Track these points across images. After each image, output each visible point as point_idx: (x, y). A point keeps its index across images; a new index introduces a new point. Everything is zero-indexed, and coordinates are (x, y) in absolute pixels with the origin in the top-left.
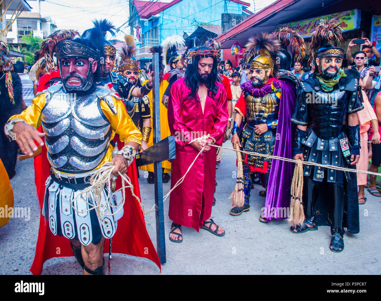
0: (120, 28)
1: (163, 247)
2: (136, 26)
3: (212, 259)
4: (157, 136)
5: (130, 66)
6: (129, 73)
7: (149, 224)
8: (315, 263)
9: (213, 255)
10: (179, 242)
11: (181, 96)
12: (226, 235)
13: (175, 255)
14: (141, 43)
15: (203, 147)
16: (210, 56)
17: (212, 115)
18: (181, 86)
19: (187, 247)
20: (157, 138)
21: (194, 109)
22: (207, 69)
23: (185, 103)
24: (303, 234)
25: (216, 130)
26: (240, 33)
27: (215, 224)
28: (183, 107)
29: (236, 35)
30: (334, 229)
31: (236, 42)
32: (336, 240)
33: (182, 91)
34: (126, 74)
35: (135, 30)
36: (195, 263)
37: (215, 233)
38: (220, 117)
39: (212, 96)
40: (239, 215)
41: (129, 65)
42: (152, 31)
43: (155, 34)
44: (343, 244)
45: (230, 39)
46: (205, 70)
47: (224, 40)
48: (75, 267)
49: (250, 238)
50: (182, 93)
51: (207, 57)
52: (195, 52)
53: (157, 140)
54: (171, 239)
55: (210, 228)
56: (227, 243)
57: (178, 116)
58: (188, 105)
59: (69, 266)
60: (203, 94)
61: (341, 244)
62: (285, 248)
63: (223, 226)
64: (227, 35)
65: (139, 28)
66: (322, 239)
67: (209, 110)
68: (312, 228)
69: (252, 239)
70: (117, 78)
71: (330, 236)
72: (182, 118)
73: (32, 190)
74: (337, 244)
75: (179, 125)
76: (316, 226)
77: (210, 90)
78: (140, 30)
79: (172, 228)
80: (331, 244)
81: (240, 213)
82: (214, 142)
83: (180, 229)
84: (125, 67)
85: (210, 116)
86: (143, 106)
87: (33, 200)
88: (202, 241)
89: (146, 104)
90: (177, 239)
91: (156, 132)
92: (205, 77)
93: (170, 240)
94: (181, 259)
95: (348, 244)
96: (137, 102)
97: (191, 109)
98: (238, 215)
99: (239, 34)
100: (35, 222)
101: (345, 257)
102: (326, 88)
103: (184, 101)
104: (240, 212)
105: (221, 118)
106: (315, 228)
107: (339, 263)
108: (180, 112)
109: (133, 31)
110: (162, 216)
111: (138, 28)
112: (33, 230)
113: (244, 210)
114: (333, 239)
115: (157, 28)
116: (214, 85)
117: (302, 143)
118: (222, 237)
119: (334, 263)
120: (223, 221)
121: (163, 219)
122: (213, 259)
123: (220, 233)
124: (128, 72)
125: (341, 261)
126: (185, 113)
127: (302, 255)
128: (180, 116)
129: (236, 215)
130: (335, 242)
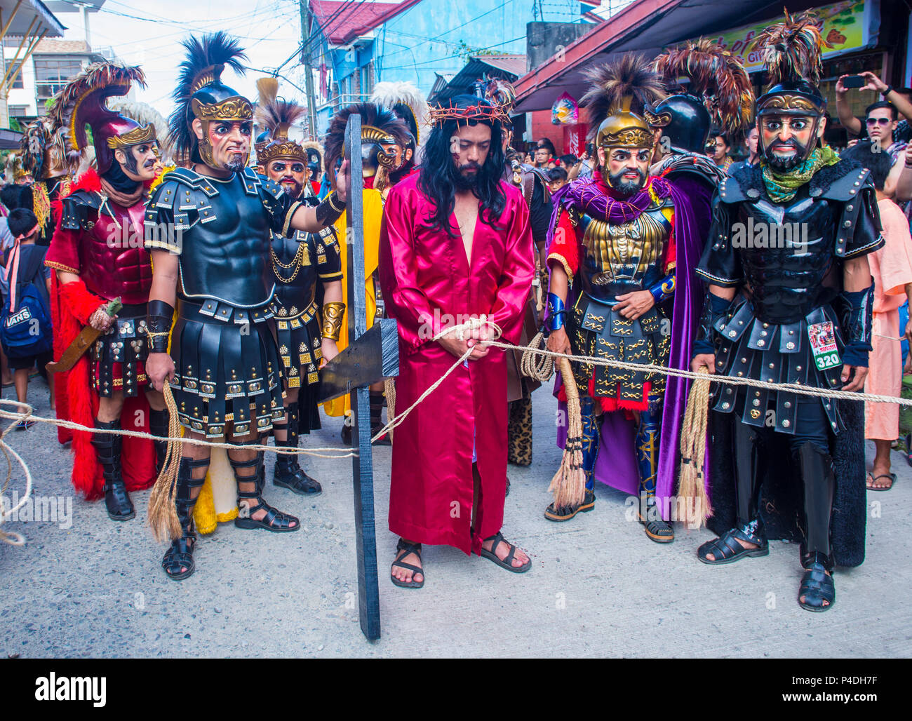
0: (279, 69)
1: (374, 599)
2: (320, 63)
3: (496, 629)
4: (357, 322)
5: (283, 148)
6: (281, 167)
7: (341, 543)
8: (759, 638)
9: (499, 618)
10: (416, 588)
11: (410, 222)
12: (535, 569)
13: (403, 618)
14: (333, 105)
15: (469, 347)
16: (482, 122)
17: (490, 266)
18: (411, 196)
19: (436, 599)
20: (358, 328)
21: (444, 253)
22: (475, 154)
23: (421, 237)
24: (730, 565)
25: (504, 305)
26: (574, 68)
27: (506, 542)
28: (416, 249)
29: (563, 75)
30: (808, 555)
31: (563, 93)
32: (814, 581)
33: (413, 207)
34: (274, 169)
35: (316, 74)
36: (453, 640)
37: (506, 564)
38: (514, 272)
39: (489, 219)
40: (568, 519)
41: (279, 147)
42: (359, 74)
43: (367, 82)
44: (832, 590)
45: (548, 86)
46: (470, 157)
47: (534, 89)
48: (156, 649)
49: (596, 577)
50: (413, 212)
51: (473, 123)
52: (445, 113)
53: (356, 334)
54: (395, 580)
55: (493, 552)
56: (536, 589)
57: (405, 270)
58: (429, 244)
59: (142, 647)
60: (466, 216)
61: (827, 591)
62: (683, 602)
63: (525, 547)
64: (539, 73)
65: (327, 68)
66: (780, 578)
67: (484, 255)
68: (753, 550)
69: (599, 578)
70: (257, 181)
71: (799, 572)
72: (413, 275)
73: (61, 463)
74: (816, 590)
75: (408, 294)
76: (762, 546)
77: (483, 205)
78: (330, 74)
79: (399, 552)
80: (802, 591)
81: (571, 515)
82: (496, 334)
83: (419, 556)
84: (270, 153)
85: (487, 272)
86: (320, 249)
87: (64, 488)
88: (472, 585)
89: (327, 244)
90: (409, 580)
91: (356, 312)
92: (469, 173)
93: (393, 581)
94: (417, 629)
95: (844, 589)
96: (306, 239)
97: (437, 252)
98: (565, 520)
99: (569, 71)
100: (65, 540)
101: (838, 623)
102: (776, 193)
103: (419, 233)
104: (572, 512)
105: (515, 274)
106: (762, 550)
107: (821, 639)
108: (410, 260)
109: (312, 77)
110: (370, 521)
111: (323, 69)
112: (59, 560)
113: (582, 508)
114: (806, 579)
115: (370, 66)
116: (495, 193)
117: (717, 328)
118: (524, 575)
119: (809, 638)
120: (527, 535)
121: (372, 529)
122: (499, 629)
123: (519, 564)
124: (277, 164)
125: (827, 634)
126: (421, 264)
127: (727, 618)
128: (409, 271)
129: (561, 521)
130: (812, 585)
